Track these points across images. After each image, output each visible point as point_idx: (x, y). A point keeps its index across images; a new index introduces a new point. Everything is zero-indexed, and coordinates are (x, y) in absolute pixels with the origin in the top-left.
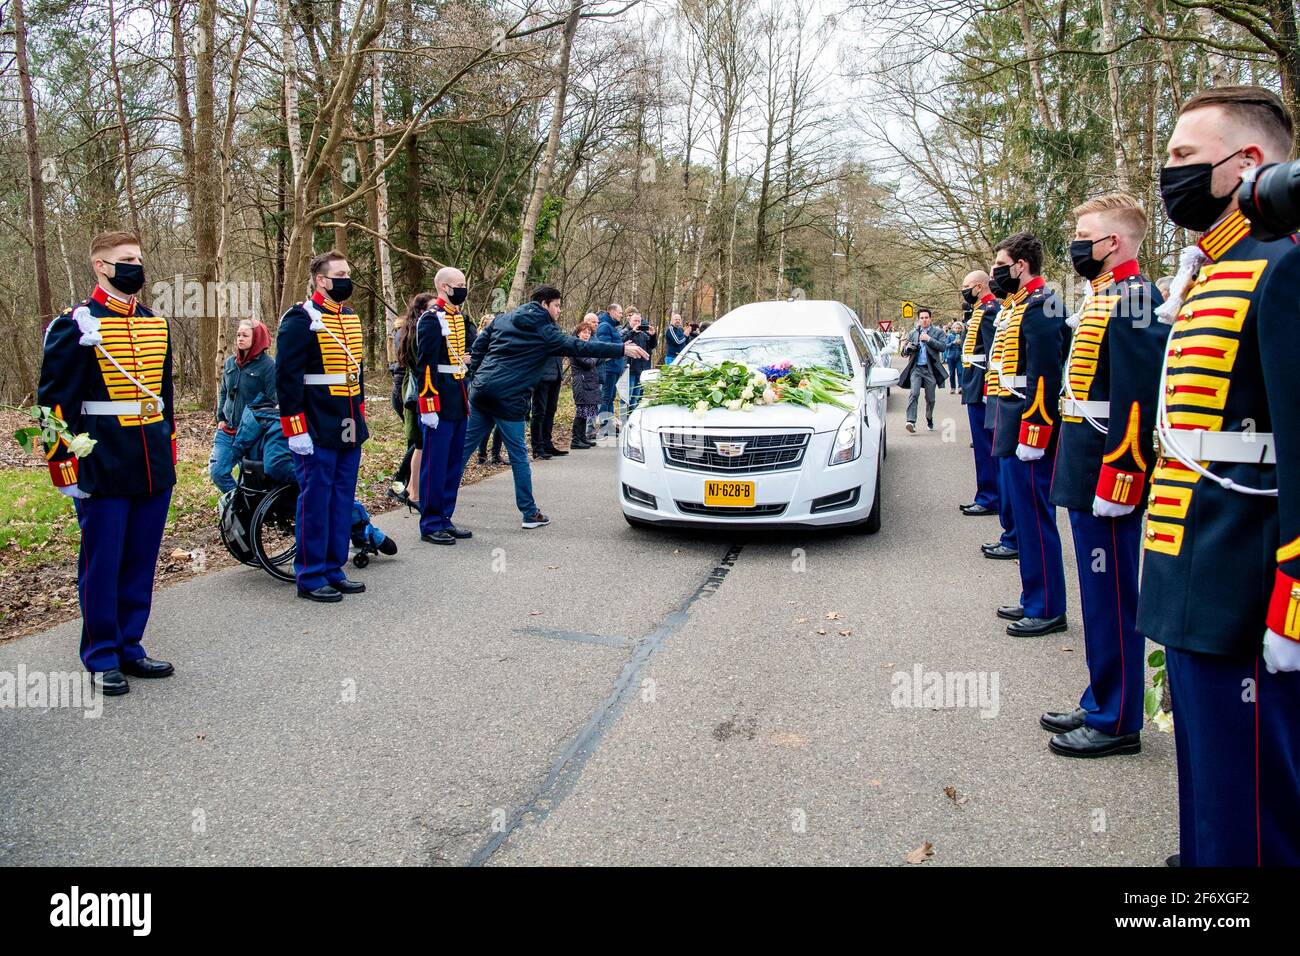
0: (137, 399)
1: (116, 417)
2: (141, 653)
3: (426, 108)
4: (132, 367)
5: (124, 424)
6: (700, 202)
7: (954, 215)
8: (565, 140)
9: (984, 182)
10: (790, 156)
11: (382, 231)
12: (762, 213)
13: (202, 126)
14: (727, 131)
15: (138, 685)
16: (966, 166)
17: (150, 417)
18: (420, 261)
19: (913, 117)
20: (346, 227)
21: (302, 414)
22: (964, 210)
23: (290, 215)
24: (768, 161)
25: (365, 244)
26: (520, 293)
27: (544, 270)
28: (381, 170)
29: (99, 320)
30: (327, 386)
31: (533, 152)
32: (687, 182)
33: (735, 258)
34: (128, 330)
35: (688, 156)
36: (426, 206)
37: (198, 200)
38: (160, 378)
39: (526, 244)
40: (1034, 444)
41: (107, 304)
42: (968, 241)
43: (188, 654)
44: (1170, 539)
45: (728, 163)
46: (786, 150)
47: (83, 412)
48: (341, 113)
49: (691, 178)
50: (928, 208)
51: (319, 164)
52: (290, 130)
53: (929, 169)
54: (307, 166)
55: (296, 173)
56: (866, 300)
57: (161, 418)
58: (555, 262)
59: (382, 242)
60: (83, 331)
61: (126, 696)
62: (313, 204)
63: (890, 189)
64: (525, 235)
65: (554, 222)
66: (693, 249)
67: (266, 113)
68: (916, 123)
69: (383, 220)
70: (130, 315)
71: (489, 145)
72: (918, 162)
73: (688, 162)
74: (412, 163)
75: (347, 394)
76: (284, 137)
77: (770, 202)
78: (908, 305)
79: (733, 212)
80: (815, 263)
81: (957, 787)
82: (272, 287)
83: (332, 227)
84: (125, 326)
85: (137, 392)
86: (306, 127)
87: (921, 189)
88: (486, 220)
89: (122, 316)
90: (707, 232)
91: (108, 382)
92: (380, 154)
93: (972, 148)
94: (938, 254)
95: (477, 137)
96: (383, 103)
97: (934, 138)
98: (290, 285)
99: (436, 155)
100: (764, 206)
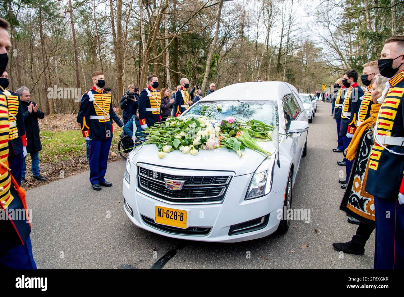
0: (103, 115)
1: (98, 120)
2: (104, 180)
3: (180, 29)
4: (102, 107)
5: (100, 122)
6: (260, 54)
7: (340, 58)
8: (220, 37)
9: (351, 47)
10: (288, 40)
11: (167, 65)
12: (279, 58)
13: (119, 36)
14: (269, 33)
15: (104, 188)
16: (345, 42)
17: (106, 120)
18: (178, 74)
19: (328, 27)
20: (157, 64)
21: (145, 119)
22: (344, 56)
23: (142, 60)
24: (281, 42)
25: (163, 68)
26: (205, 83)
27: (213, 76)
28: (167, 48)
29: (94, 95)
30: (152, 111)
31: (210, 41)
32: (256, 48)
33: (270, 72)
34: (101, 97)
35: (257, 40)
36: (180, 57)
37: (118, 57)
38: (109, 110)
39: (207, 69)
40: (352, 133)
41: (96, 90)
42: (344, 66)
43: (116, 181)
44: (375, 165)
45: (269, 43)
46: (287, 38)
47: (90, 118)
48: (156, 32)
49: (258, 47)
50: (332, 56)
51: (150, 46)
52: (142, 37)
53: (333, 43)
54: (147, 47)
55: (144, 49)
56: (311, 84)
57: (109, 120)
58: (216, 73)
59: (167, 68)
60: (90, 97)
61: (101, 191)
62: (148, 58)
63: (320, 49)
64: (207, 66)
65: (216, 61)
66: (258, 69)
67: (136, 31)
68: (329, 29)
69: (168, 62)
70: (101, 93)
71: (198, 39)
72: (329, 41)
73: (257, 43)
74: (176, 45)
75: (157, 114)
76: (141, 38)
77: (281, 54)
78: (324, 86)
79: (270, 57)
80: (295, 73)
81: (318, 229)
82: (137, 80)
83: (154, 64)
84: (100, 96)
85: (103, 113)
86: (146, 36)
87: (330, 49)
88: (197, 61)
89: (100, 93)
90: (262, 63)
91: (96, 111)
92: (167, 43)
93: (347, 36)
94: (335, 70)
95: (194, 37)
96: (168, 27)
97: (335, 33)
98: (142, 81)
99: (183, 42)
100: (280, 56)
